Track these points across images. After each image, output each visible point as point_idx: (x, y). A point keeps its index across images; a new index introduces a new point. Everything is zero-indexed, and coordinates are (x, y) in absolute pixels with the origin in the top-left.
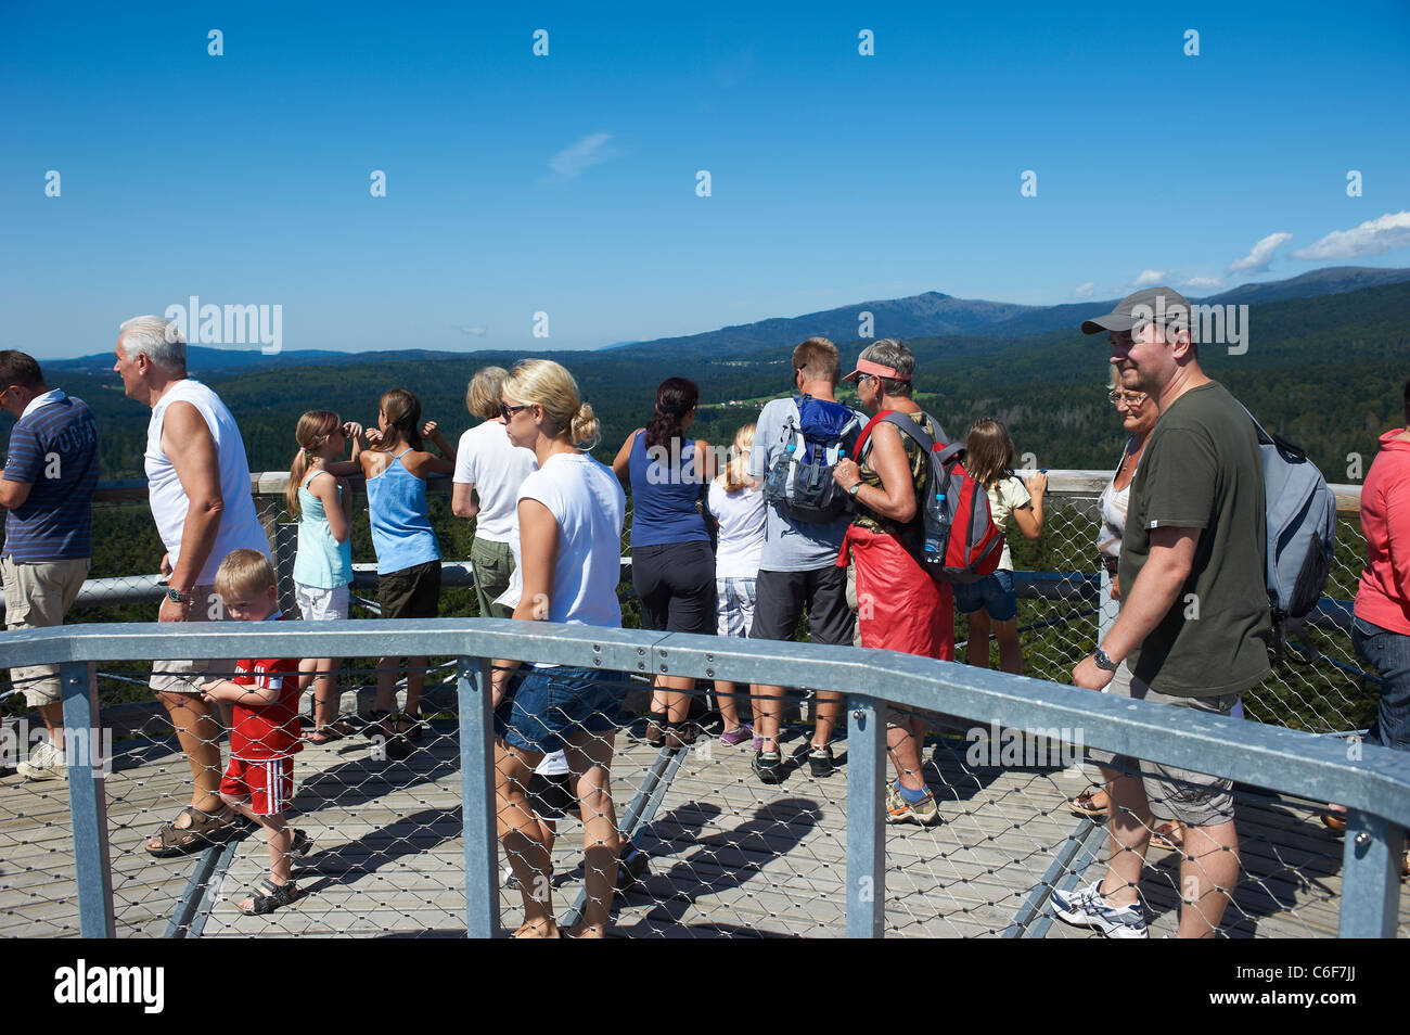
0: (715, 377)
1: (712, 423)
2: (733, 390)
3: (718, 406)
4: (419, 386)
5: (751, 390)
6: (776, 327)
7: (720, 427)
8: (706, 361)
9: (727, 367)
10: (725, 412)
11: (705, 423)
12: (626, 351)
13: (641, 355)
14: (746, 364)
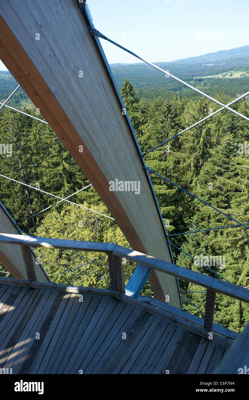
0: (203, 69)
1: (201, 82)
2: (208, 72)
3: (204, 78)
4: (119, 73)
5: (214, 72)
6: (223, 53)
7: (204, 84)
8: (201, 64)
9: (207, 66)
10: (205, 79)
11: (199, 82)
12: (178, 62)
13: (182, 63)
14: (213, 65)
